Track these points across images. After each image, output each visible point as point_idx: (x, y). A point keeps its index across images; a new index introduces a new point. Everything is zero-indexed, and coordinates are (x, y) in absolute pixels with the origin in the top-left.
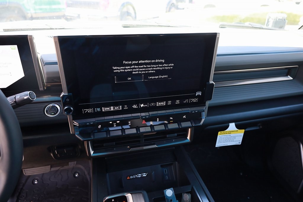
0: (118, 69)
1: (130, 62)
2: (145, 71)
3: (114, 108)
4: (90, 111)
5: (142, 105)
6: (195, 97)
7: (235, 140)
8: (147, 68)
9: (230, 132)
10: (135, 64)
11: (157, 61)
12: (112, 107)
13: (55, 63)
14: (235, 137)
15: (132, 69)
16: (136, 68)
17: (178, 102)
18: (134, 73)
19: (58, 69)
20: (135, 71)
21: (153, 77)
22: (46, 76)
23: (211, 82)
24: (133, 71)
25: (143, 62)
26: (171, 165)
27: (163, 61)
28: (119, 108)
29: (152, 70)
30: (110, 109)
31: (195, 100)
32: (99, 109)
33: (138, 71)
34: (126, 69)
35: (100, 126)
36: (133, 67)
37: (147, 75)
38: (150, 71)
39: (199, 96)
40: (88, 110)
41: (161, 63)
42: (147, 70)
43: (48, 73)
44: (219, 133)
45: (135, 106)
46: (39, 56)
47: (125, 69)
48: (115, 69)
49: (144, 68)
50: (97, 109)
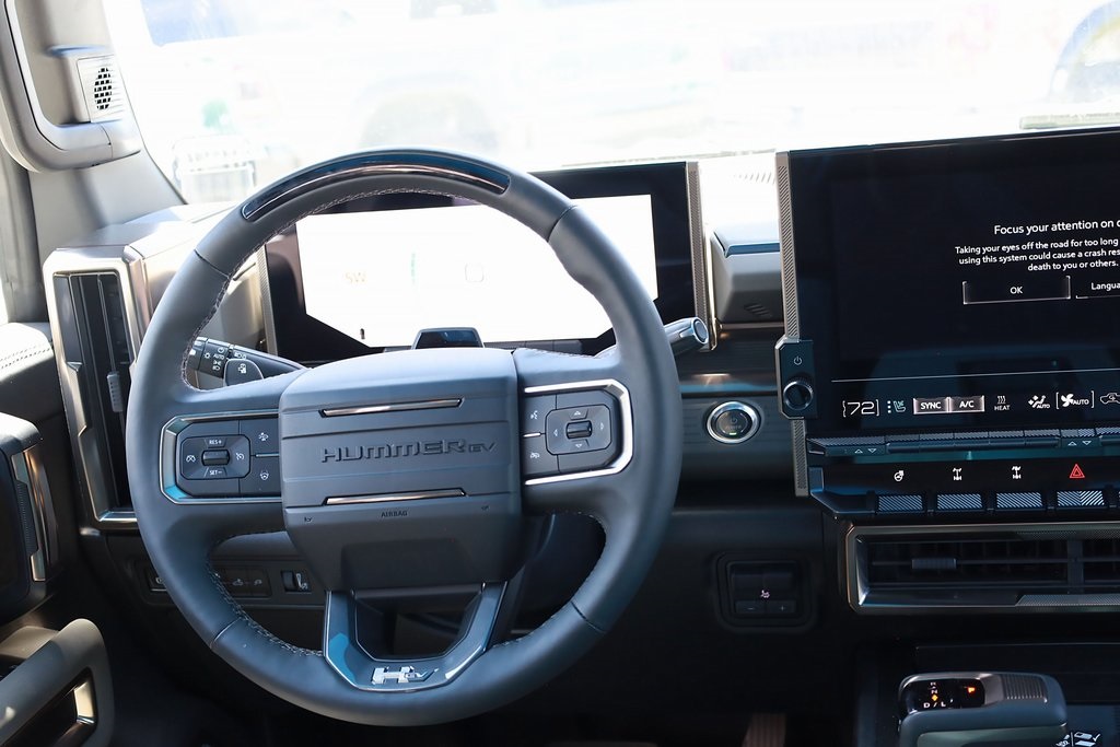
0: (973, 255)
1: (1019, 230)
2: (1076, 260)
3: (956, 405)
4: (866, 408)
5: (1068, 400)
8: (1084, 249)
10: (1036, 237)
12: (949, 401)
15: (1027, 253)
16: (1040, 252)
18: (1032, 268)
20: (1038, 263)
21: (1109, 287)
24: (1029, 262)
25: (1068, 227)
28: (977, 405)
29: (1103, 259)
30: (942, 405)
32: (900, 405)
33: (1051, 262)
34: (1005, 254)
35: (901, 473)
36: (1030, 245)
37: (1084, 278)
38: (1098, 263)
40: (862, 407)
42: (1084, 259)
45: (1037, 403)
47: (1001, 253)
48: (965, 256)
49: (1070, 249)
50: (892, 404)
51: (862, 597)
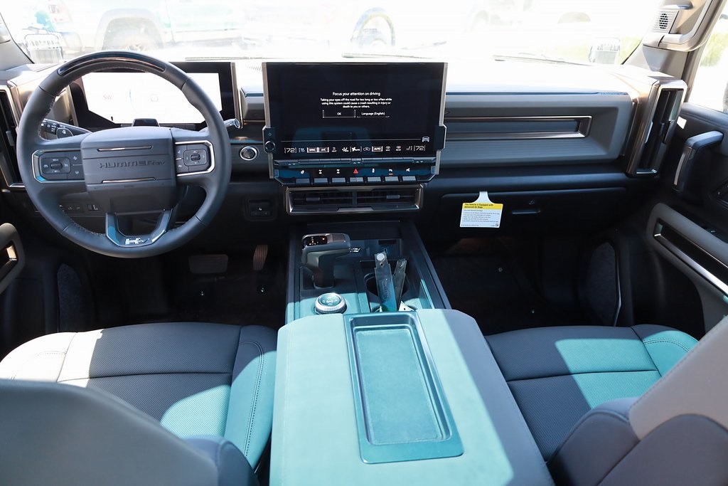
0: (326, 102)
1: (341, 94)
2: (357, 105)
3: (320, 150)
4: (292, 150)
5: (354, 149)
6: (421, 143)
7: (489, 220)
8: (360, 101)
9: (481, 206)
10: (346, 97)
11: (371, 94)
12: (318, 148)
13: (261, 95)
14: (489, 215)
15: (343, 102)
16: (347, 102)
17: (399, 148)
18: (344, 107)
19: (263, 100)
20: (346, 105)
21: (367, 114)
22: (246, 109)
23: (441, 124)
24: (343, 105)
25: (355, 94)
26: (393, 242)
27: (379, 94)
28: (326, 150)
29: (366, 105)
30: (316, 150)
31: (421, 148)
32: (302, 150)
33: (350, 105)
34: (336, 102)
36: (344, 99)
37: (360, 111)
38: (364, 106)
39: (426, 142)
41: (377, 97)
42: (360, 105)
43: (249, 105)
44: (464, 204)
45: (345, 150)
46: (239, 89)
47: (335, 102)
48: (324, 102)
49: (356, 101)
50: (300, 149)
51: (291, 210)
